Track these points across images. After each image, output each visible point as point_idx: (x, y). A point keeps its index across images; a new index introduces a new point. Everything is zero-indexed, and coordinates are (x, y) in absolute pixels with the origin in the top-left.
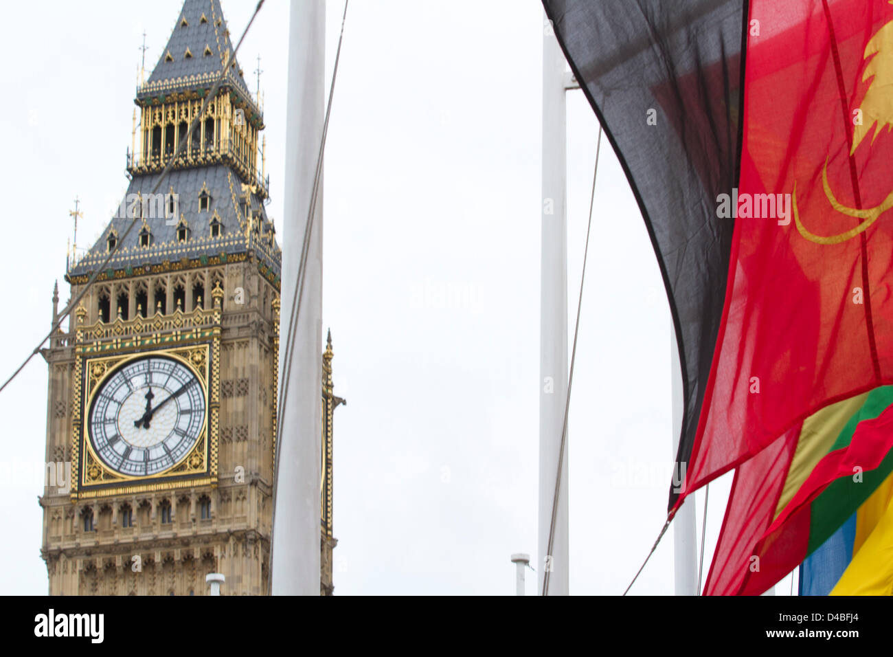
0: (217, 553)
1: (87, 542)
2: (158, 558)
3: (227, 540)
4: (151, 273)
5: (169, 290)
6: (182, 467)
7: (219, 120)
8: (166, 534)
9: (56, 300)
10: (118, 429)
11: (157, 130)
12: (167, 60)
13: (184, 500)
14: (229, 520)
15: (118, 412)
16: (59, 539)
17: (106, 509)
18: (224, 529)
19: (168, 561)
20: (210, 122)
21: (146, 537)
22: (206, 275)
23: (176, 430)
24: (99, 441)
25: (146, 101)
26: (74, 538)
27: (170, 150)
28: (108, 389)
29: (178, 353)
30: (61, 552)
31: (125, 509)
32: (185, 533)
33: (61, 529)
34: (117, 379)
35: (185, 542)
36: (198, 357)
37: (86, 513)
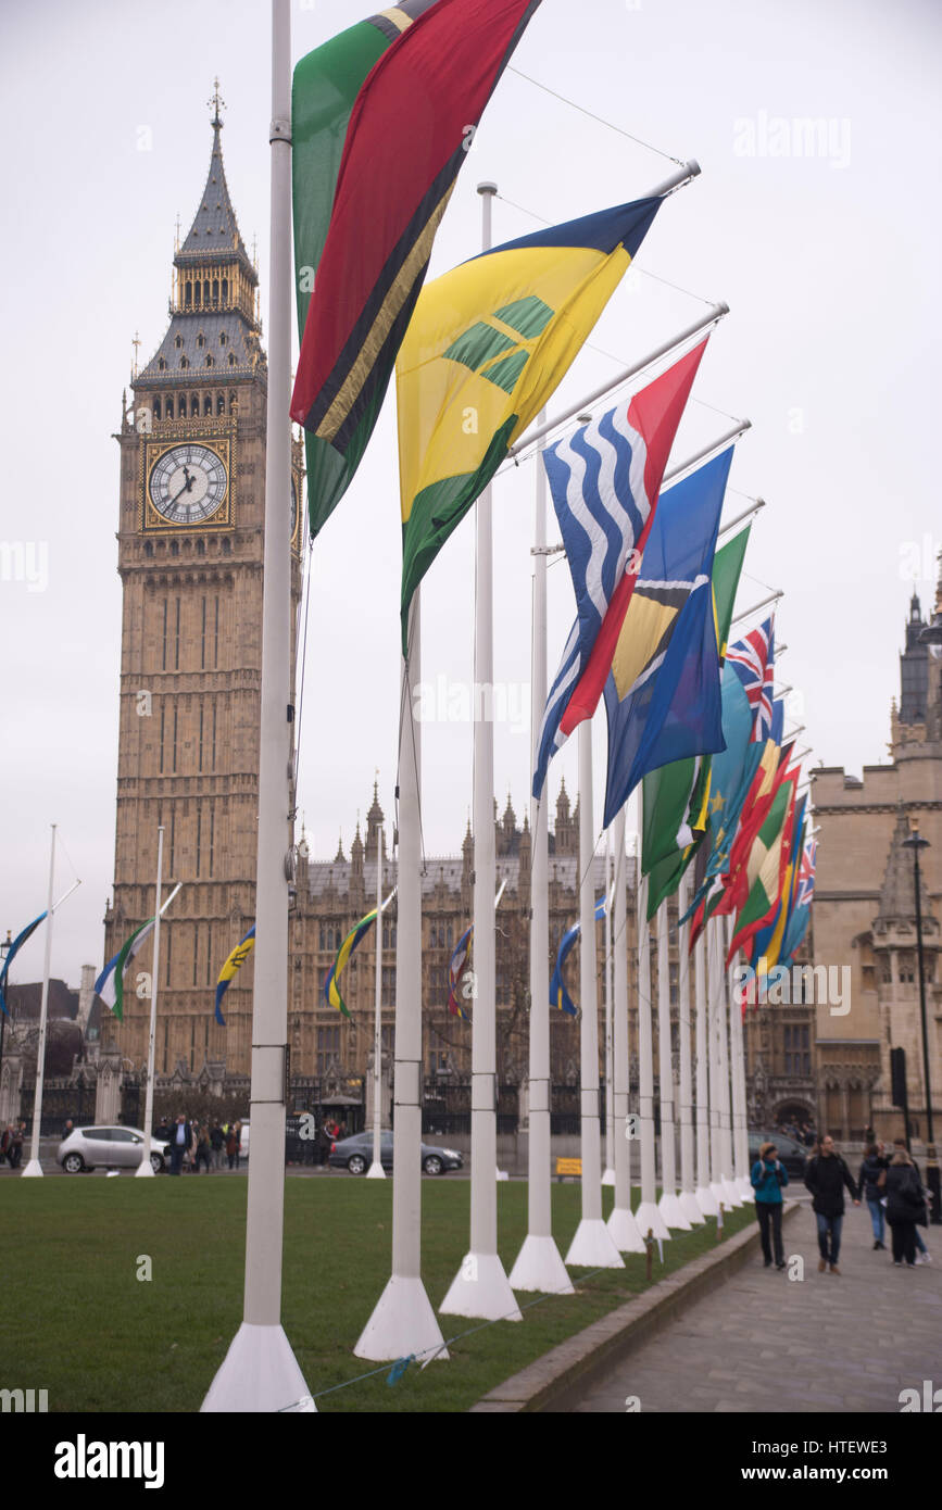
0: (234, 575)
1: (149, 564)
2: (195, 577)
3: (240, 568)
4: (189, 387)
5: (201, 400)
6: (212, 519)
7: (231, 282)
8: (201, 562)
9: (124, 401)
10: (169, 491)
11: (189, 285)
12: (194, 234)
13: (213, 541)
14: (243, 555)
15: (169, 480)
16: (130, 561)
17: (161, 543)
18: (239, 560)
19: (202, 579)
20: (225, 283)
21: (188, 563)
22: (226, 391)
23: (208, 495)
24: (156, 499)
25: (181, 263)
26: (139, 561)
27: (198, 300)
28: (162, 464)
29: (209, 444)
30: (131, 570)
31: (174, 544)
32: (214, 561)
33: (133, 554)
34: (167, 459)
35: (214, 568)
36: (222, 448)
37: (148, 546)
